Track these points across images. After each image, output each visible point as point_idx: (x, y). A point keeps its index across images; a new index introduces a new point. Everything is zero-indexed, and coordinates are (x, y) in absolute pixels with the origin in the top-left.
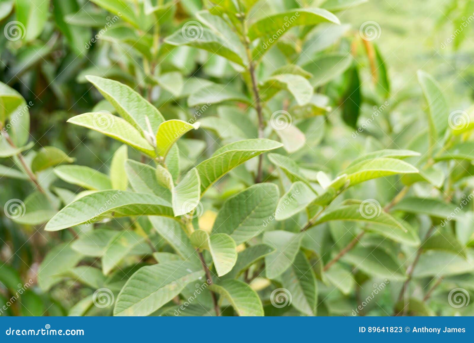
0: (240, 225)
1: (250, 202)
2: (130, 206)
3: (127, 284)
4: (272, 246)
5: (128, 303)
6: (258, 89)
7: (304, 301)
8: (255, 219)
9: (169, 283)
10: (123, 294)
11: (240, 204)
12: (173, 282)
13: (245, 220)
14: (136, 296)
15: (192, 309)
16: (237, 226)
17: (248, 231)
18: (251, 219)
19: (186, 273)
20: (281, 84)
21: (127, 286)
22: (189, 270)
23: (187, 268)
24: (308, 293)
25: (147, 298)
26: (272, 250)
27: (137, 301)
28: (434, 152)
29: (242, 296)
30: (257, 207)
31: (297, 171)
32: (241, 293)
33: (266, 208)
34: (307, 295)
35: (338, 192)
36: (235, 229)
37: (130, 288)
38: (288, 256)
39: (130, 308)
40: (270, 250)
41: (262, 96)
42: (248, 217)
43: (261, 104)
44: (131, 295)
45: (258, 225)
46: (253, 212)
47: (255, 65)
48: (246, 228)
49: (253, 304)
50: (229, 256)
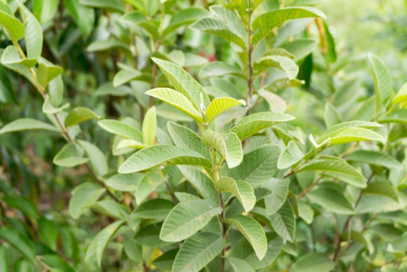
0: (251, 174)
1: (260, 157)
2: (181, 158)
3: (168, 216)
4: (271, 190)
5: (170, 230)
6: (252, 66)
7: (285, 230)
8: (262, 171)
9: (198, 216)
10: (166, 222)
11: (251, 159)
12: (200, 215)
13: (255, 171)
14: (175, 224)
15: (207, 236)
16: (248, 175)
17: (258, 179)
18: (259, 171)
19: (208, 209)
20: (274, 63)
21: (169, 217)
22: (210, 207)
23: (208, 205)
24: (288, 224)
25: (183, 226)
26: (270, 192)
27: (176, 228)
28: (379, 116)
29: (249, 226)
30: (264, 162)
31: (287, 133)
32: (248, 224)
33: (272, 162)
34: (287, 226)
35: (320, 150)
36: (246, 177)
37: (171, 219)
38: (279, 198)
39: (171, 234)
40: (268, 193)
41: (255, 71)
42: (257, 169)
43: (253, 77)
44: (172, 223)
45: (266, 175)
46: (261, 165)
47: (253, 48)
48: (256, 177)
49: (258, 233)
50: (249, 198)
